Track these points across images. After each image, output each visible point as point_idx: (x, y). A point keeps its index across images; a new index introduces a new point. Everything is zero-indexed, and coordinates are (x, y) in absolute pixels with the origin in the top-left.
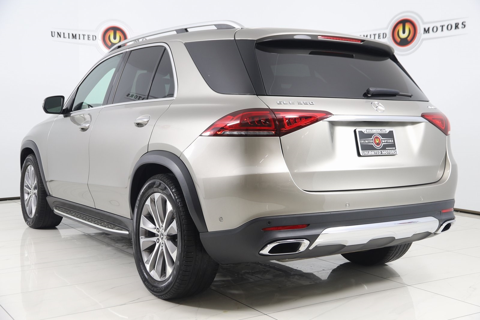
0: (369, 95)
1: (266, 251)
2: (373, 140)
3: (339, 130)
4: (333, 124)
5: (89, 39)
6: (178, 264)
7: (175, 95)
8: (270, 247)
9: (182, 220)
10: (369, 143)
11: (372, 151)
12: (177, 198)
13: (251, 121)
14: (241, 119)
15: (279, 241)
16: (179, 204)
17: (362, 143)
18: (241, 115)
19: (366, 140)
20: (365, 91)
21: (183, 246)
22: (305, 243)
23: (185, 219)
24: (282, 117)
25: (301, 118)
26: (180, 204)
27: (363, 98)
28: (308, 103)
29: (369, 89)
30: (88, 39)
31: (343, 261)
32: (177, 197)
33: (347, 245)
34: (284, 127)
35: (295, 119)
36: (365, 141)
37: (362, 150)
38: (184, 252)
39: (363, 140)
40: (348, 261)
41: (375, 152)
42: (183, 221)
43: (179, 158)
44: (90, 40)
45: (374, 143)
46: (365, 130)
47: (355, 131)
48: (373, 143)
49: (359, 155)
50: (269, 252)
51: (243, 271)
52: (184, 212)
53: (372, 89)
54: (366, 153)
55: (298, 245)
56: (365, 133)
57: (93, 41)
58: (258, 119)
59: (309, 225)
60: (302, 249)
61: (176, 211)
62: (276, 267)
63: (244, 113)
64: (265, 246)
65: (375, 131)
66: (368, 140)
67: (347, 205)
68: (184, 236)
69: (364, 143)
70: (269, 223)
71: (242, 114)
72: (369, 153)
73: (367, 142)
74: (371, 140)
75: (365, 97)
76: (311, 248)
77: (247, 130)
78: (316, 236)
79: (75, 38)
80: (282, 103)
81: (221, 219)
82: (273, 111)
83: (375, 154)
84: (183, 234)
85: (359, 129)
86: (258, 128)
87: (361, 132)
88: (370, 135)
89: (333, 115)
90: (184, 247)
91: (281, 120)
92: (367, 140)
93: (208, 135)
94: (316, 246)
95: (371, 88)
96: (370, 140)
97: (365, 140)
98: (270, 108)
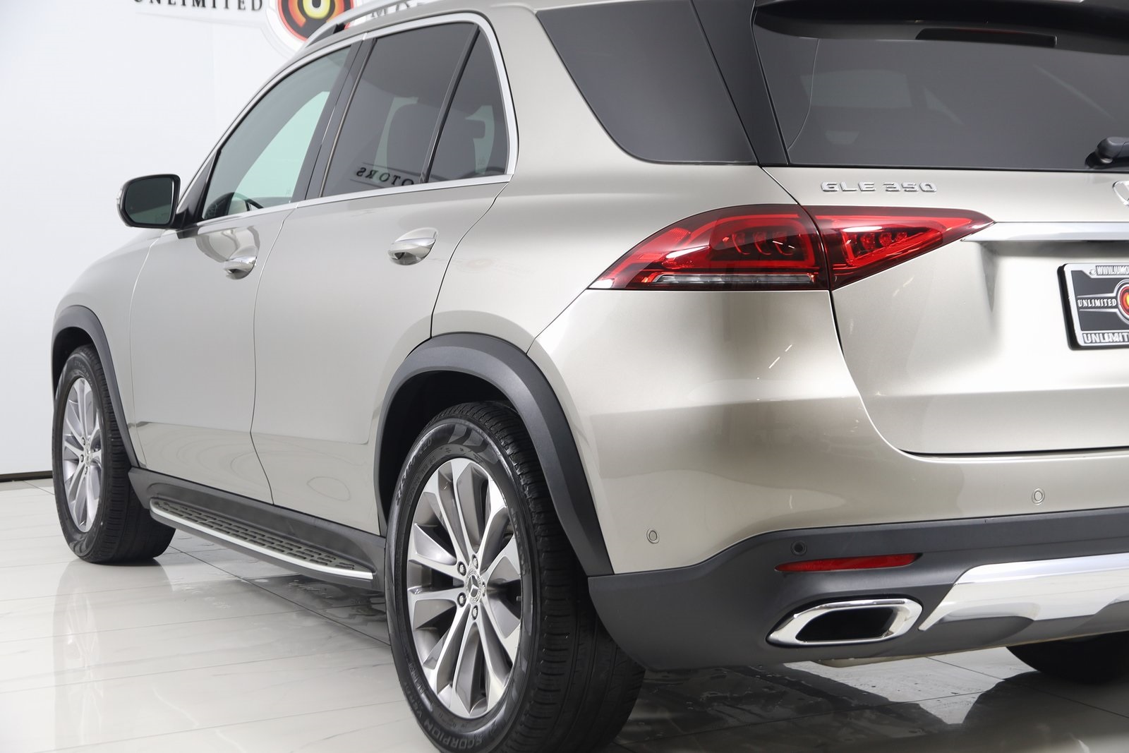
0: (1106, 161)
1: (788, 633)
2: (1116, 298)
3: (1010, 267)
4: (993, 250)
5: (242, 6)
6: (524, 669)
7: (511, 168)
8: (801, 620)
9: (536, 537)
10: (1104, 307)
11: (1113, 334)
12: (519, 473)
13: (743, 242)
14: (715, 236)
15: (828, 605)
16: (524, 490)
17: (1082, 307)
18: (712, 225)
19: (1095, 298)
20: (1093, 148)
21: (539, 617)
22: (907, 611)
23: (544, 537)
24: (835, 230)
25: (892, 233)
26: (530, 492)
27: (1087, 168)
28: (917, 188)
29: (1105, 141)
30: (239, 8)
31: (1013, 667)
32: (520, 471)
33: (1035, 619)
34: (842, 258)
35: (875, 237)
36: (1091, 303)
37: (1082, 330)
38: (541, 635)
39: (1085, 299)
40: (1030, 669)
41: (1123, 336)
42: (536, 541)
43: (526, 354)
44: (245, 9)
45: (1120, 306)
46: (1091, 266)
47: (1061, 272)
48: (1116, 307)
49: (1073, 343)
50: (799, 637)
51: (706, 695)
52: (542, 516)
53: (1114, 142)
54: (1095, 337)
55: (886, 616)
56: (1092, 277)
57: (254, 12)
58: (765, 238)
59: (918, 556)
60: (899, 627)
61: (516, 513)
62: (803, 682)
63: (721, 218)
64: (787, 617)
65: (1123, 270)
66: (1100, 298)
67: (1038, 496)
68: (541, 588)
69: (1087, 308)
70: (799, 548)
71: (716, 222)
72: (1104, 339)
73: (1098, 303)
74: (1112, 298)
75: (1091, 167)
76: (925, 626)
77: (729, 270)
78: (942, 591)
79: (201, 4)
80: (836, 188)
81: (652, 536)
82: (811, 213)
83: (1124, 341)
84: (538, 579)
85: (1072, 265)
86: (763, 264)
87: (1078, 275)
88: (1106, 285)
89: (995, 223)
90: (542, 619)
91: (835, 239)
92: (1098, 298)
93: (609, 287)
94: (941, 622)
95: (1113, 138)
96: (1108, 298)
97: (1091, 299)
98: (802, 204)
